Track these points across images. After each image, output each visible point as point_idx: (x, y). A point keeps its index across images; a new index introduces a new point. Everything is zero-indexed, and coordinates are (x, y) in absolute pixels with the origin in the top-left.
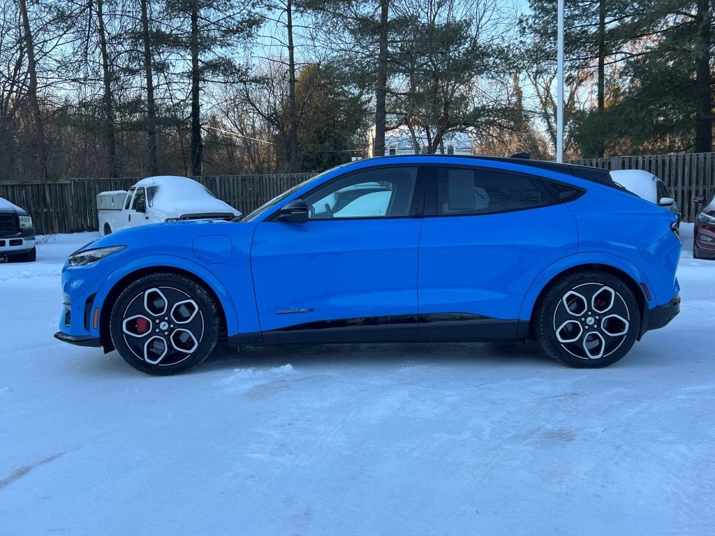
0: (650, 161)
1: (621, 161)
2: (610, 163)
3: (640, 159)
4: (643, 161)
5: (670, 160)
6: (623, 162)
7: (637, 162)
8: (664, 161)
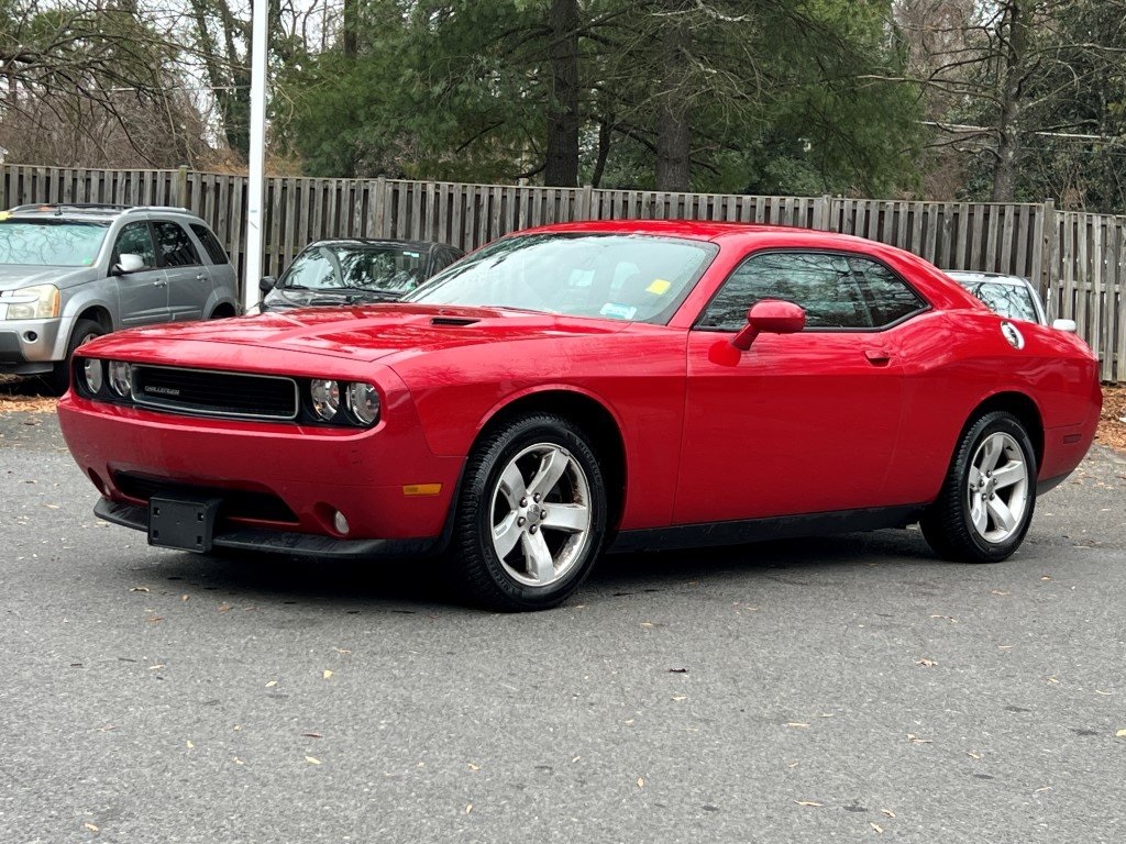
0: (451, 195)
1: (390, 189)
2: (366, 191)
3: (431, 188)
4: (437, 194)
5: (491, 197)
6: (396, 192)
7: (424, 194)
8: (478, 196)
